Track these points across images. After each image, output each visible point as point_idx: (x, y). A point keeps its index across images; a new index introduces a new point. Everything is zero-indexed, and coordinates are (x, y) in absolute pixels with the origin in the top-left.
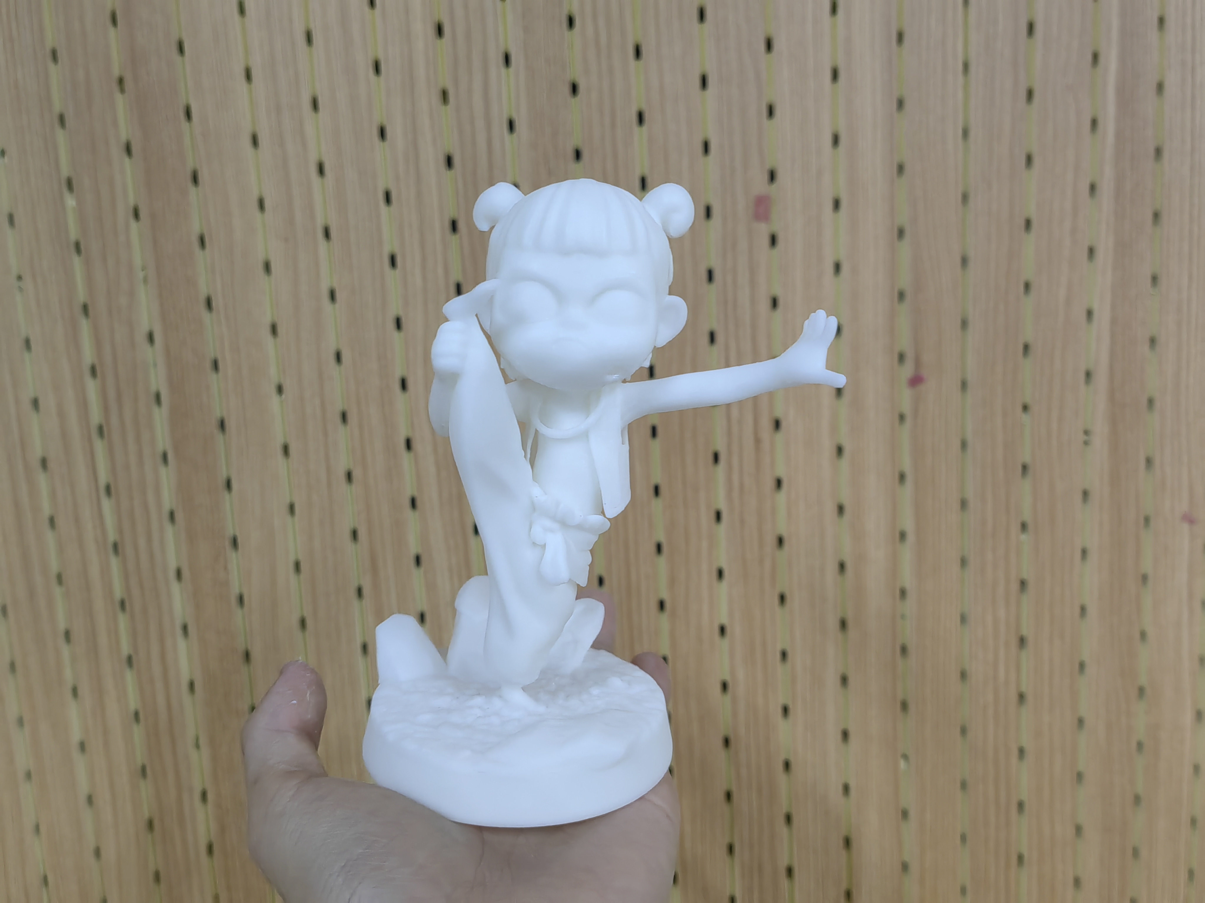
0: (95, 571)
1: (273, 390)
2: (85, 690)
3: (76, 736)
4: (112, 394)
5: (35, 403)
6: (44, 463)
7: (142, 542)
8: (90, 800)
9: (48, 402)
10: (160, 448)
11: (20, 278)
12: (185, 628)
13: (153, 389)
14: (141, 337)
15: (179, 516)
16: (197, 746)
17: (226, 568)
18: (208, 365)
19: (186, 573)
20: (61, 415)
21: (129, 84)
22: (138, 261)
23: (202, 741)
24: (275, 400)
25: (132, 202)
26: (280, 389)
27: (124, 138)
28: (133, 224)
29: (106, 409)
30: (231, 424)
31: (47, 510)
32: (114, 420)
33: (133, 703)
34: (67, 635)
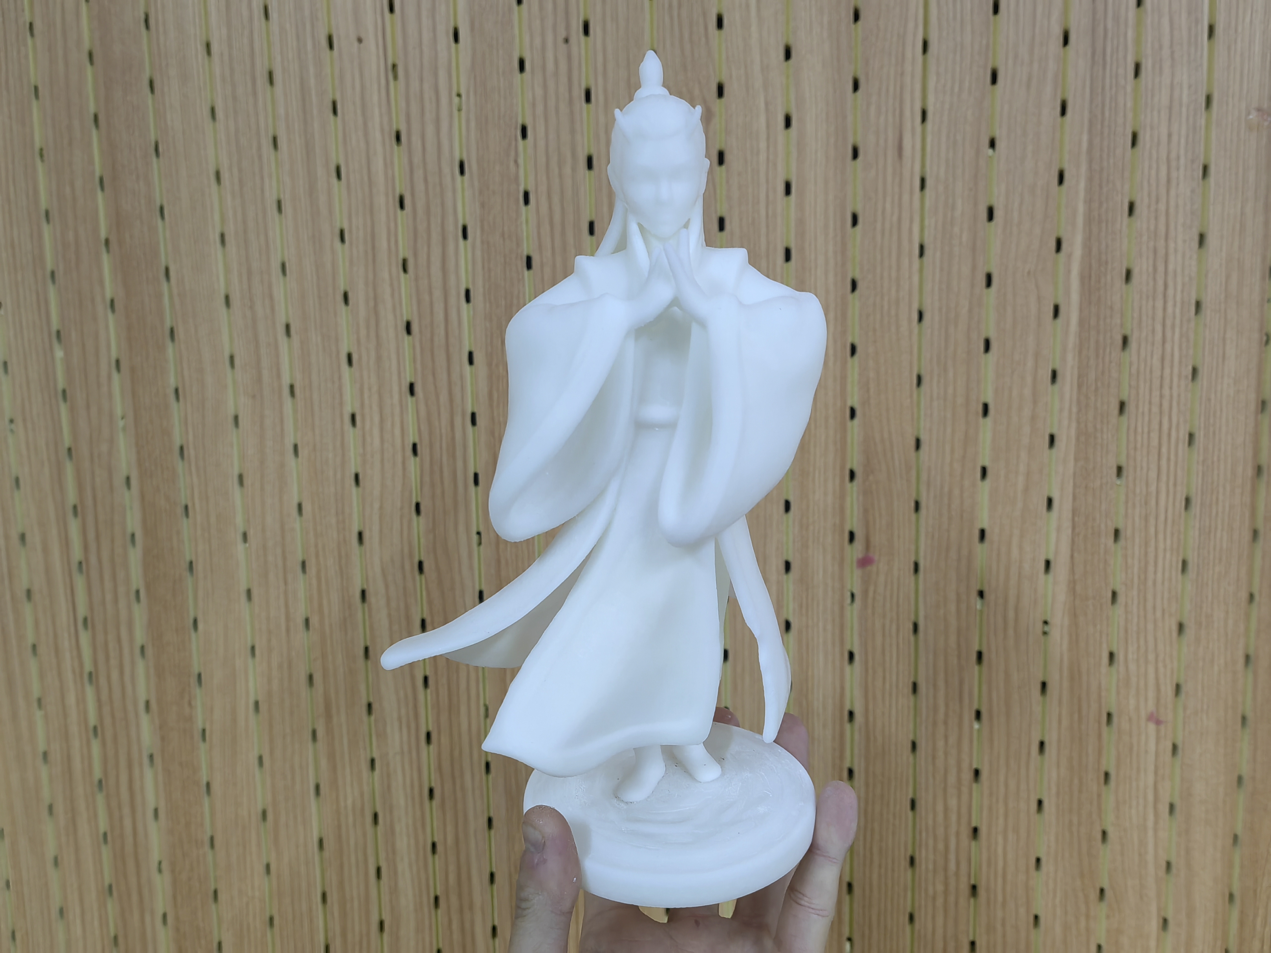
0: (71, 699)
1: (239, 538)
2: (60, 808)
3: (51, 850)
4: (91, 535)
5: (23, 537)
6: (29, 593)
7: (115, 675)
8: (61, 912)
9: (35, 538)
10: (134, 588)
11: (11, 421)
12: (151, 757)
13: (129, 530)
14: (119, 481)
15: (149, 651)
16: (160, 871)
17: (190, 704)
18: (180, 510)
19: (154, 705)
20: (46, 550)
21: (114, 245)
22: (119, 411)
23: (165, 866)
24: (240, 547)
25: (114, 355)
26: (245, 537)
27: (108, 295)
28: (115, 376)
29: (86, 548)
30: (199, 567)
31: (30, 638)
32: (93, 559)
33: (103, 825)
34: (45, 755)
